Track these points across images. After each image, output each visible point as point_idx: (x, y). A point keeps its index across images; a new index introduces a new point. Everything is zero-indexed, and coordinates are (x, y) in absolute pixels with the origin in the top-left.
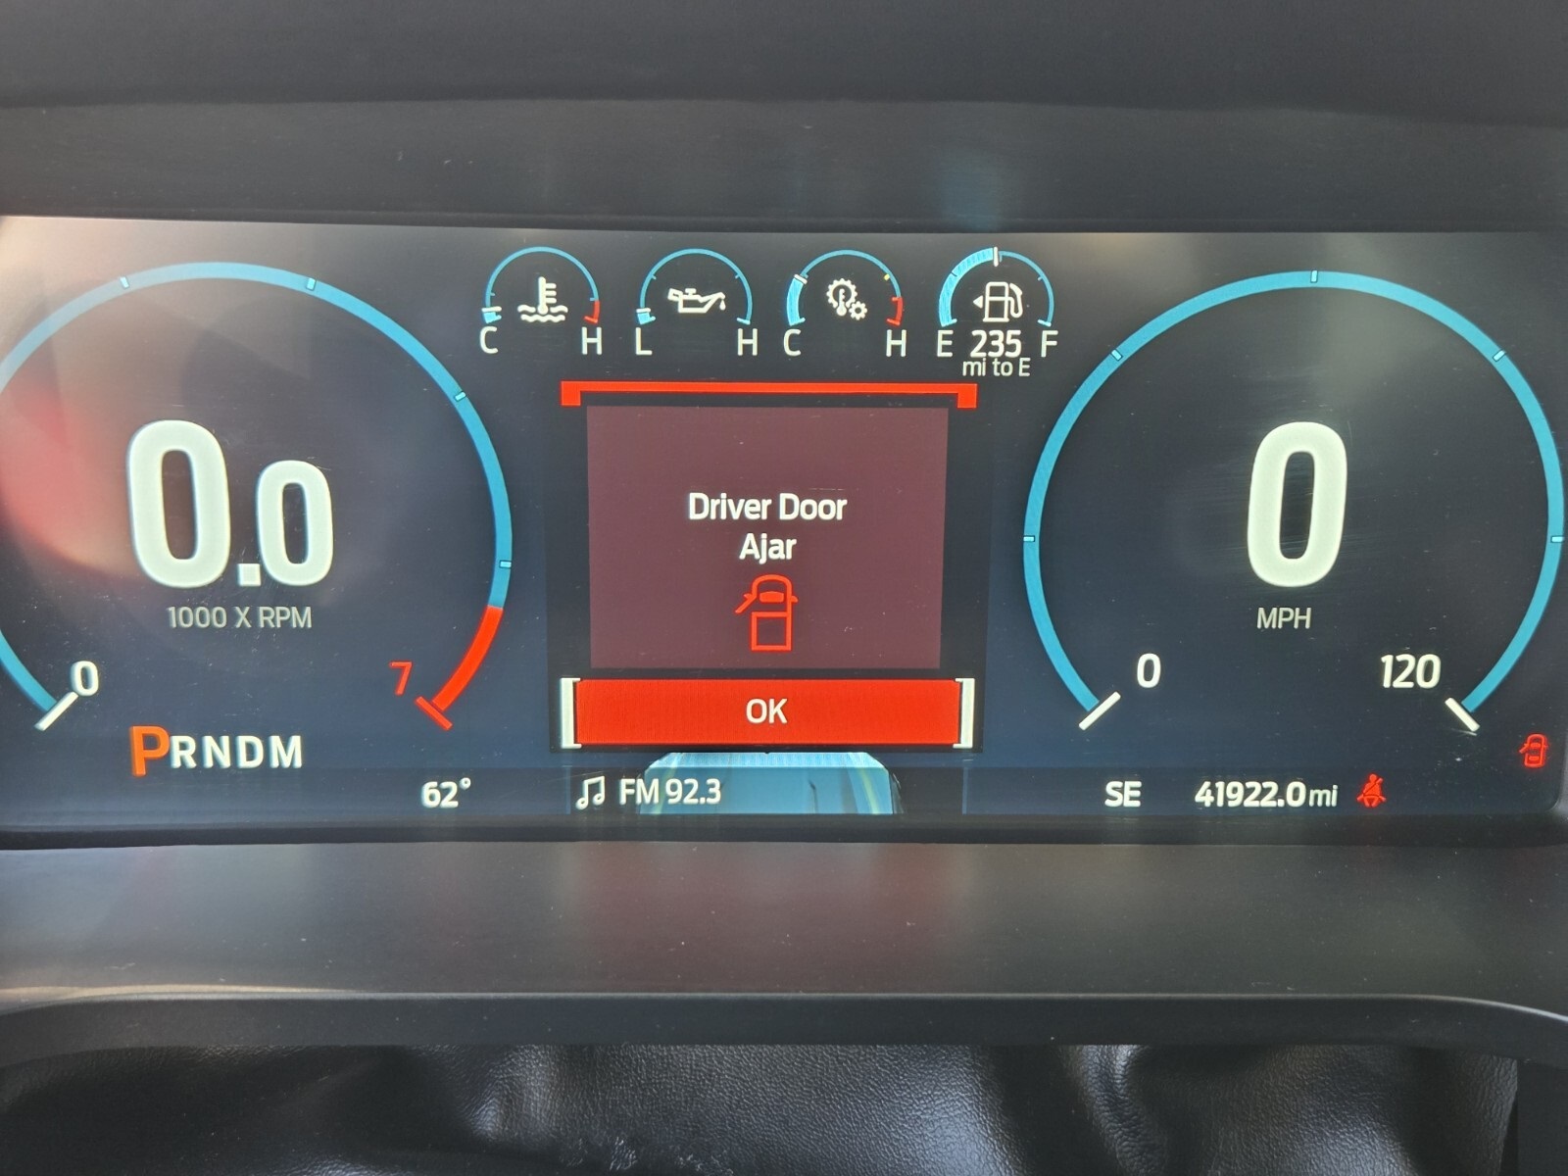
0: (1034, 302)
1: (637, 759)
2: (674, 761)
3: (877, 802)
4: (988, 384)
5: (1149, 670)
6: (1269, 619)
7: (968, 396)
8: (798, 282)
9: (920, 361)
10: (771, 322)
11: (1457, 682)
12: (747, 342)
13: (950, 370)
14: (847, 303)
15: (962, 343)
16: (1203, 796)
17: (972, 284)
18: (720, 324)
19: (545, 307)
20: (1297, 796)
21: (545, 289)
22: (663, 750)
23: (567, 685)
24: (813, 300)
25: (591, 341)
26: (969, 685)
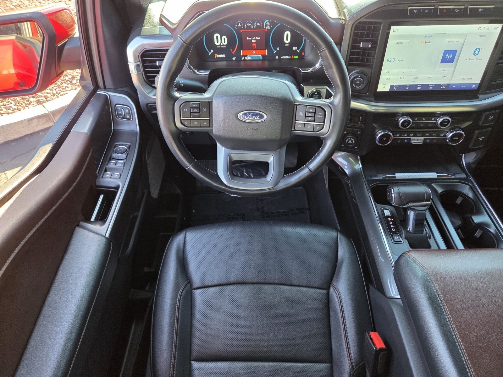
0: (270, 24)
1: (246, 56)
2: (248, 56)
3: (261, 59)
4: (267, 29)
5: (278, 49)
6: (286, 45)
7: (266, 31)
8: (255, 23)
9: (263, 28)
10: (254, 26)
11: (298, 49)
12: (252, 27)
13: (265, 29)
14: (258, 24)
15: (266, 27)
16: (282, 57)
17: (266, 23)
18: (250, 26)
19: (240, 25)
20: (288, 57)
21: (240, 24)
22: (247, 55)
23: (241, 51)
24: (256, 24)
25: (242, 27)
26: (267, 50)
